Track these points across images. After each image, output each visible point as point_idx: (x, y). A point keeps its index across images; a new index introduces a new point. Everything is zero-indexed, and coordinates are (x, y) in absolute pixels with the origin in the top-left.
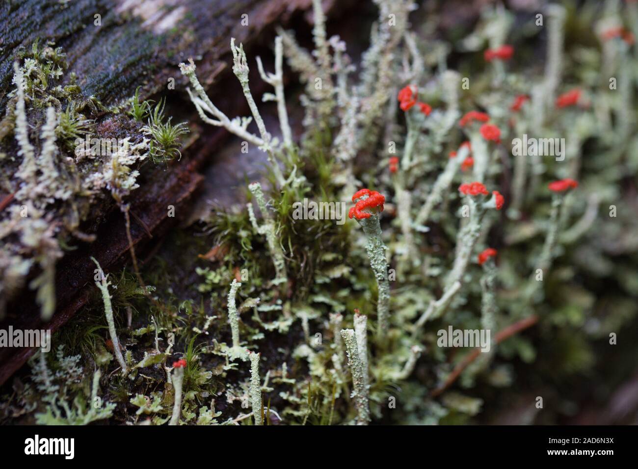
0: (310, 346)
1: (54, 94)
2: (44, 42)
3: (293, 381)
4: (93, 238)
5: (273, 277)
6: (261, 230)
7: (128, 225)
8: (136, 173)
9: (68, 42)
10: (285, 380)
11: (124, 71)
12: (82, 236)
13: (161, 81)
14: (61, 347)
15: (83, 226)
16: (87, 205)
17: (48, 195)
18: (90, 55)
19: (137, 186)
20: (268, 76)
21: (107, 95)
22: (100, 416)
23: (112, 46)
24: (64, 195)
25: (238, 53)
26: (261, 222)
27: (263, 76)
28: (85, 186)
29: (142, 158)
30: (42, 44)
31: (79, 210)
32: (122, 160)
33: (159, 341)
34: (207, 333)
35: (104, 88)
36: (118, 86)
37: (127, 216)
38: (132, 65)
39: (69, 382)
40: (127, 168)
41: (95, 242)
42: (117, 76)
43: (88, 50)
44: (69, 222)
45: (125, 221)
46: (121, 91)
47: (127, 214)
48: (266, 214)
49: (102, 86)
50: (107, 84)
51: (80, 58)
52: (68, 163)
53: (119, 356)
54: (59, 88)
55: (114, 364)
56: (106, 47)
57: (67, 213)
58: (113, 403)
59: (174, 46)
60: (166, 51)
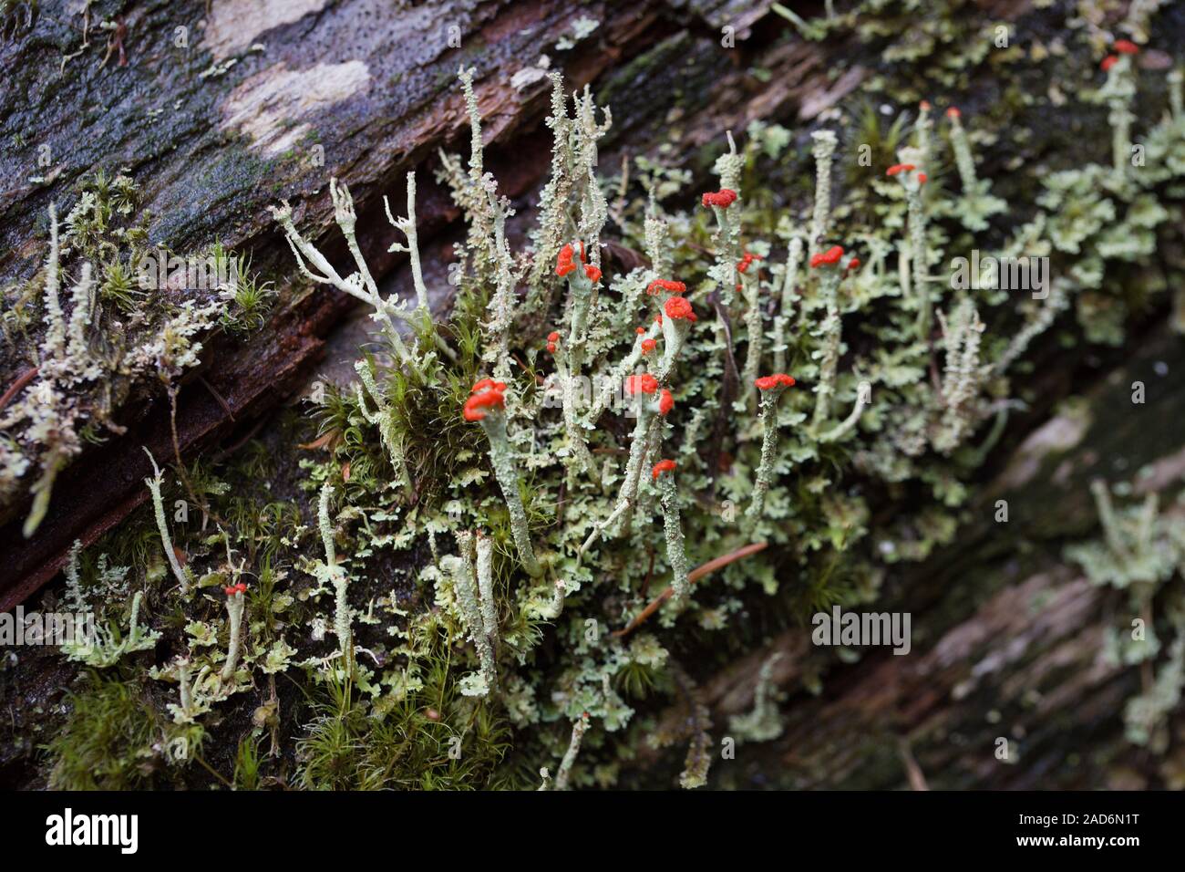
0: (438, 568)
1: (115, 239)
2: (118, 167)
3: (404, 613)
4: (124, 429)
5: (391, 477)
6: (373, 419)
7: (173, 413)
8: (198, 346)
9: (152, 167)
10: (395, 611)
11: (211, 209)
12: (113, 427)
13: (262, 221)
14: (103, 556)
15: (116, 415)
16: (127, 386)
17: (75, 372)
18: (177, 185)
19: (198, 362)
20: (396, 220)
21: (184, 241)
22: (140, 647)
23: (206, 174)
24: (93, 373)
25: (340, 197)
26: (372, 407)
27: (392, 220)
28: (127, 362)
29: (208, 327)
30: (113, 171)
31: (113, 392)
32: (181, 331)
33: (232, 554)
34: (296, 546)
35: (181, 231)
36: (200, 229)
37: (174, 404)
38: (224, 200)
39: (108, 601)
40: (185, 340)
41: (126, 434)
42: (201, 217)
43: (176, 178)
44: (100, 407)
45: (171, 408)
46: (205, 234)
47: (174, 400)
48: (379, 400)
49: (177, 229)
50: (185, 227)
51: (164, 188)
52: (114, 330)
53: (177, 571)
54: (120, 232)
55: (171, 579)
56: (199, 175)
57: (98, 396)
58: (158, 631)
59: (285, 177)
60: (271, 182)
